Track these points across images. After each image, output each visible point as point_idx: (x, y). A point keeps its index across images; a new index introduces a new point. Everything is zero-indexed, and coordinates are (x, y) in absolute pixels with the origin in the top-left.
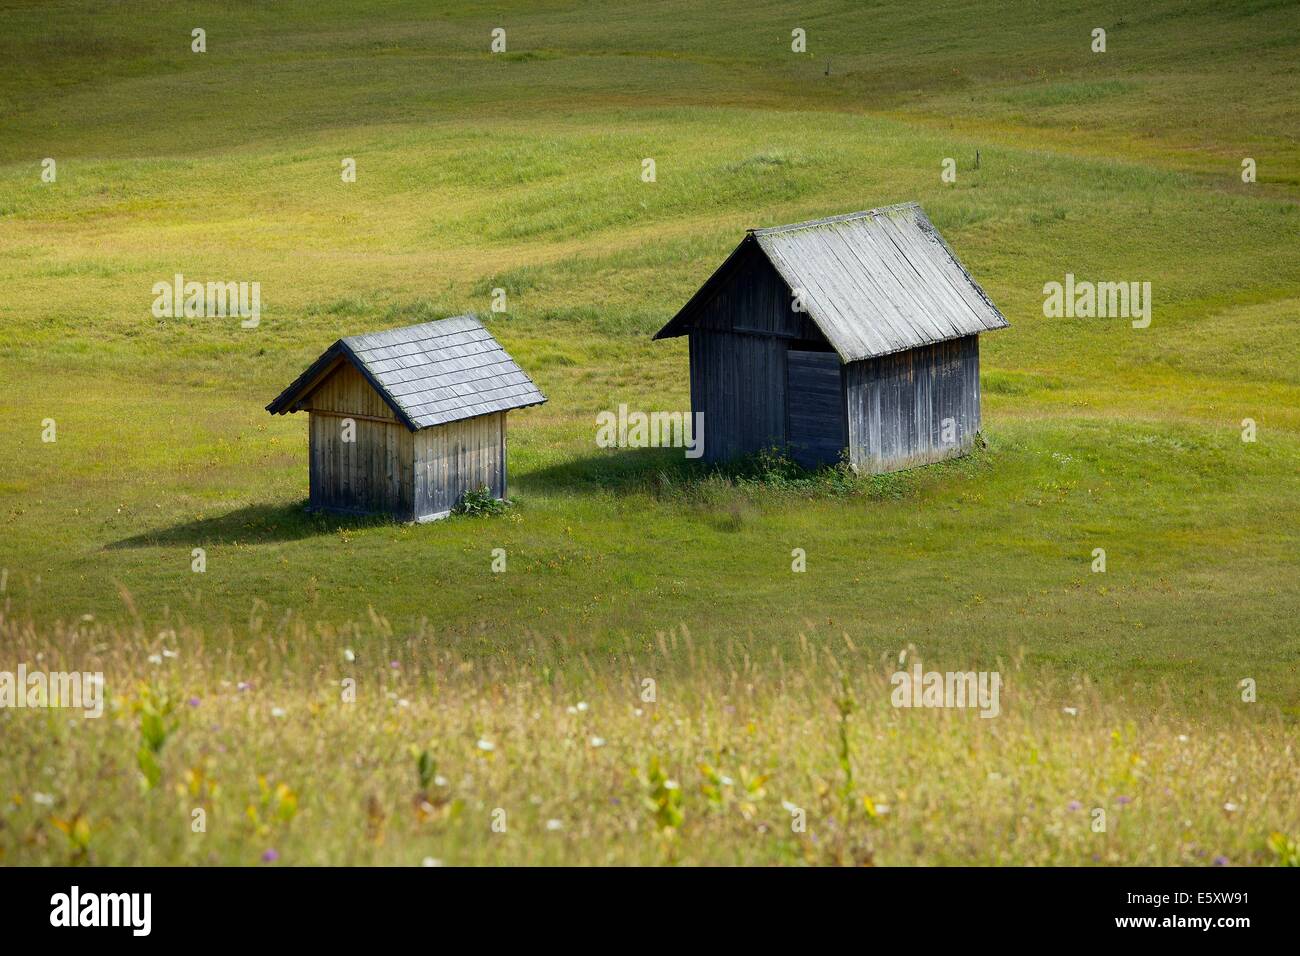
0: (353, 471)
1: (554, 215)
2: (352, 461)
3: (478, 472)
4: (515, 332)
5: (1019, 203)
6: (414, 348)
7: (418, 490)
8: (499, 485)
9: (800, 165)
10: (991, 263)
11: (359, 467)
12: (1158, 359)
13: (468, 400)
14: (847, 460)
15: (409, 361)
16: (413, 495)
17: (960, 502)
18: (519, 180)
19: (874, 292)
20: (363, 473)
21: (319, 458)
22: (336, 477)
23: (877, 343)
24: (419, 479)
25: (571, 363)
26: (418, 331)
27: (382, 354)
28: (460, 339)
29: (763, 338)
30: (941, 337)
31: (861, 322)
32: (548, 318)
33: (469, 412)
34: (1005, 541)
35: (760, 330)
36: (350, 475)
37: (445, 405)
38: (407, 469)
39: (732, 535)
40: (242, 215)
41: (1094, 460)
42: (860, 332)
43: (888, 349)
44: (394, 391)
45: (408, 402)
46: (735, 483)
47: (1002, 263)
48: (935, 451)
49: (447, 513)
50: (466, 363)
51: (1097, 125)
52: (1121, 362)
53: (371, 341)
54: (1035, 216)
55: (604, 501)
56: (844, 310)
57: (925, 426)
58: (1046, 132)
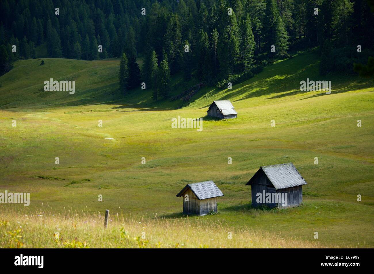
0: (190, 207)
1: (248, 166)
2: (190, 205)
3: (212, 207)
4: (235, 185)
5: (326, 165)
6: (201, 186)
7: (201, 210)
8: (216, 210)
9: (291, 158)
10: (319, 175)
11: (191, 206)
12: (344, 191)
13: (210, 195)
14: (277, 207)
15: (200, 188)
16: (200, 211)
17: (296, 214)
18: (244, 160)
19: (283, 178)
20: (192, 207)
21: (185, 205)
22: (188, 208)
23: (283, 186)
24: (201, 208)
25: (243, 191)
26: (202, 183)
27: (195, 187)
28: (209, 185)
29: (263, 185)
30: (294, 185)
31: (280, 183)
32: (241, 183)
33: (210, 197)
34: (302, 221)
35: (263, 184)
36: (190, 208)
37: (205, 196)
38: (199, 206)
39: (254, 219)
40: (198, 166)
41: (322, 207)
42: (280, 184)
43: (285, 187)
44: (196, 193)
45: (199, 195)
46: (257, 210)
47: (321, 175)
48: (294, 205)
49: (206, 214)
50: (210, 189)
51: (347, 152)
52: (338, 192)
53: (193, 184)
54: (328, 167)
55: (234, 213)
56: (277, 180)
57: (292, 201)
58: (337, 153)
